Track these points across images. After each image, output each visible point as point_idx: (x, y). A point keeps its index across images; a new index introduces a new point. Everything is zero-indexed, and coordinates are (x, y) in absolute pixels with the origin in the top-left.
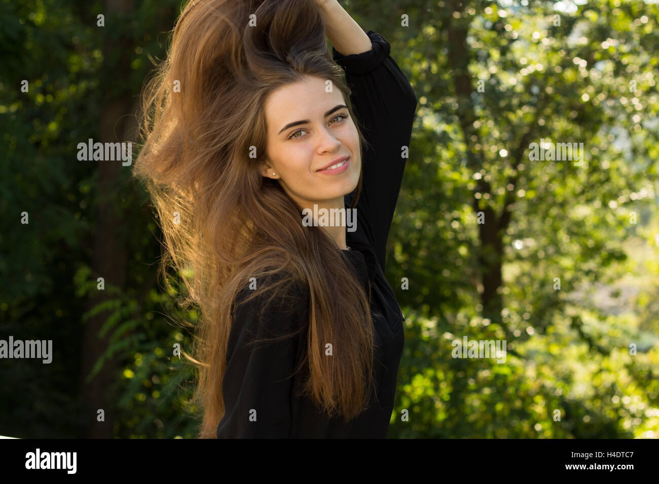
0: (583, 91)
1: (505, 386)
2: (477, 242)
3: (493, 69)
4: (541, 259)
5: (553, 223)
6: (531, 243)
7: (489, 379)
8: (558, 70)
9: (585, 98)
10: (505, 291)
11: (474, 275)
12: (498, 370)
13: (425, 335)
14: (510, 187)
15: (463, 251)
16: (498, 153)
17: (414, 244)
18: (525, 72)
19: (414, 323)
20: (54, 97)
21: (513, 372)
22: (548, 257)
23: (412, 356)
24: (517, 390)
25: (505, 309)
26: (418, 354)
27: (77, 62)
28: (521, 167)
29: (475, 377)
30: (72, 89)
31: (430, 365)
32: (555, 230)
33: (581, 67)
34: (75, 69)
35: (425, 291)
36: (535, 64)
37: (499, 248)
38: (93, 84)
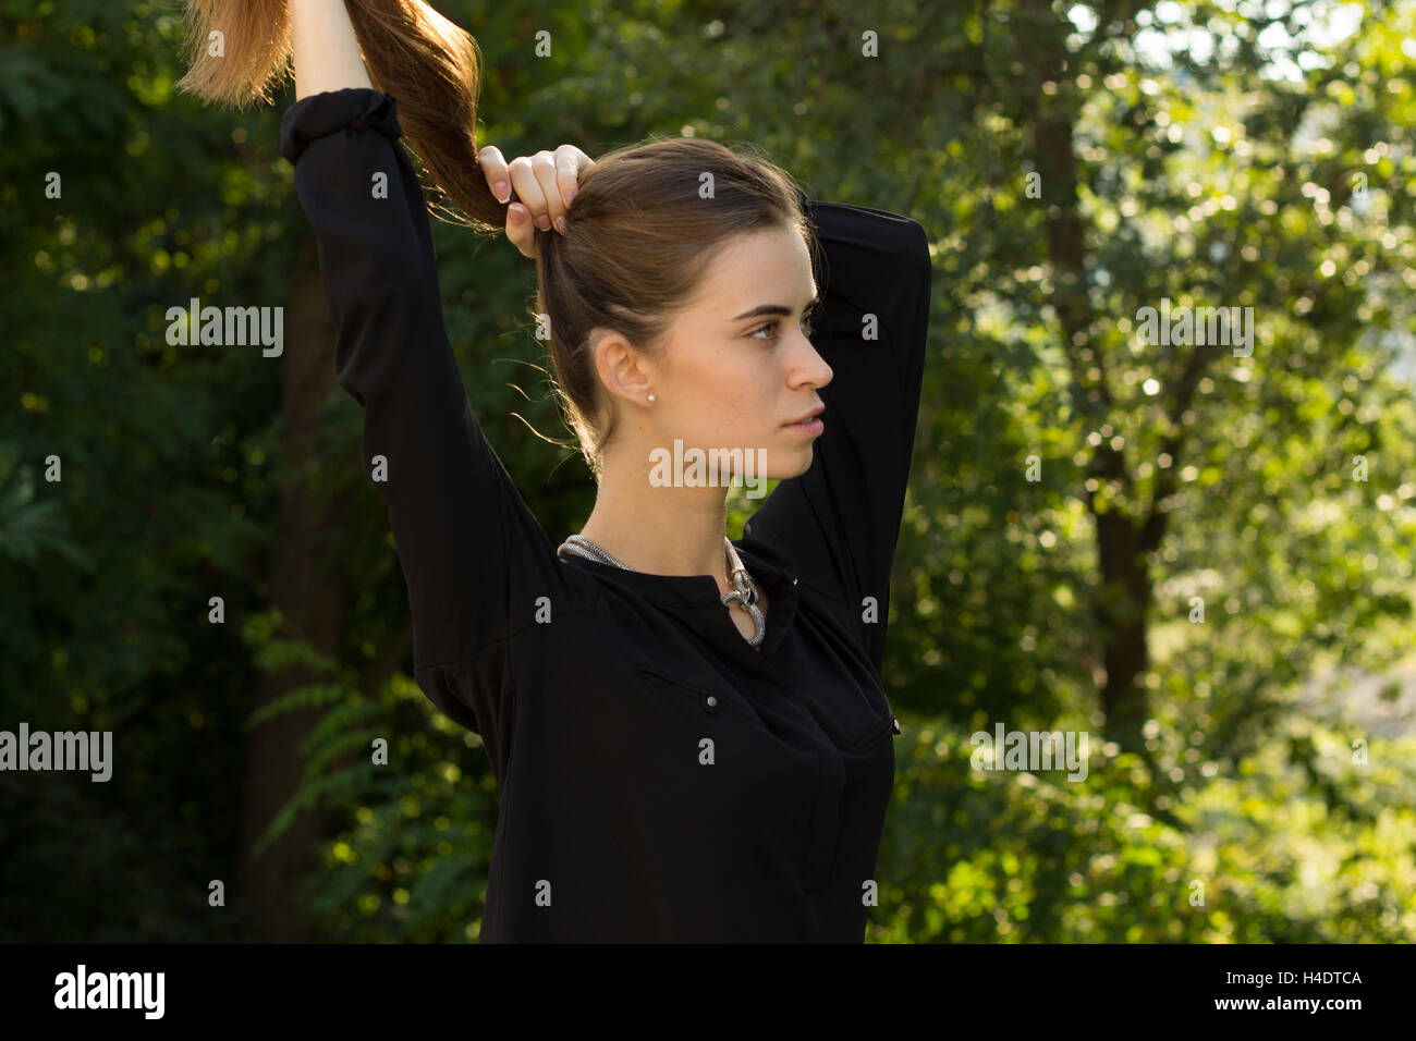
0: (1324, 254)
1: (1149, 889)
2: (1093, 578)
3: (1130, 207)
4: (1232, 615)
5: (1259, 537)
6: (1210, 579)
7: (1114, 873)
8: (1269, 208)
9: (1327, 270)
10: (1152, 681)
11: (1087, 649)
12: (1132, 855)
13: (978, 777)
14: (1165, 461)
15: (1064, 596)
16: (1139, 386)
17: (955, 578)
18: (1197, 214)
19: (953, 750)
20: (192, 257)
21: (1166, 862)
22: (1247, 610)
23: (949, 822)
24: (1173, 899)
25: (1151, 721)
26: (962, 818)
27: (240, 185)
28: (1190, 418)
29: (1083, 868)
30: (231, 241)
31: (987, 843)
32: (1262, 553)
33: (1319, 204)
34: (235, 197)
35: (979, 680)
36: (1220, 197)
37: (1141, 591)
38: (275, 230)
